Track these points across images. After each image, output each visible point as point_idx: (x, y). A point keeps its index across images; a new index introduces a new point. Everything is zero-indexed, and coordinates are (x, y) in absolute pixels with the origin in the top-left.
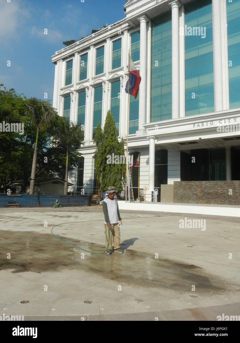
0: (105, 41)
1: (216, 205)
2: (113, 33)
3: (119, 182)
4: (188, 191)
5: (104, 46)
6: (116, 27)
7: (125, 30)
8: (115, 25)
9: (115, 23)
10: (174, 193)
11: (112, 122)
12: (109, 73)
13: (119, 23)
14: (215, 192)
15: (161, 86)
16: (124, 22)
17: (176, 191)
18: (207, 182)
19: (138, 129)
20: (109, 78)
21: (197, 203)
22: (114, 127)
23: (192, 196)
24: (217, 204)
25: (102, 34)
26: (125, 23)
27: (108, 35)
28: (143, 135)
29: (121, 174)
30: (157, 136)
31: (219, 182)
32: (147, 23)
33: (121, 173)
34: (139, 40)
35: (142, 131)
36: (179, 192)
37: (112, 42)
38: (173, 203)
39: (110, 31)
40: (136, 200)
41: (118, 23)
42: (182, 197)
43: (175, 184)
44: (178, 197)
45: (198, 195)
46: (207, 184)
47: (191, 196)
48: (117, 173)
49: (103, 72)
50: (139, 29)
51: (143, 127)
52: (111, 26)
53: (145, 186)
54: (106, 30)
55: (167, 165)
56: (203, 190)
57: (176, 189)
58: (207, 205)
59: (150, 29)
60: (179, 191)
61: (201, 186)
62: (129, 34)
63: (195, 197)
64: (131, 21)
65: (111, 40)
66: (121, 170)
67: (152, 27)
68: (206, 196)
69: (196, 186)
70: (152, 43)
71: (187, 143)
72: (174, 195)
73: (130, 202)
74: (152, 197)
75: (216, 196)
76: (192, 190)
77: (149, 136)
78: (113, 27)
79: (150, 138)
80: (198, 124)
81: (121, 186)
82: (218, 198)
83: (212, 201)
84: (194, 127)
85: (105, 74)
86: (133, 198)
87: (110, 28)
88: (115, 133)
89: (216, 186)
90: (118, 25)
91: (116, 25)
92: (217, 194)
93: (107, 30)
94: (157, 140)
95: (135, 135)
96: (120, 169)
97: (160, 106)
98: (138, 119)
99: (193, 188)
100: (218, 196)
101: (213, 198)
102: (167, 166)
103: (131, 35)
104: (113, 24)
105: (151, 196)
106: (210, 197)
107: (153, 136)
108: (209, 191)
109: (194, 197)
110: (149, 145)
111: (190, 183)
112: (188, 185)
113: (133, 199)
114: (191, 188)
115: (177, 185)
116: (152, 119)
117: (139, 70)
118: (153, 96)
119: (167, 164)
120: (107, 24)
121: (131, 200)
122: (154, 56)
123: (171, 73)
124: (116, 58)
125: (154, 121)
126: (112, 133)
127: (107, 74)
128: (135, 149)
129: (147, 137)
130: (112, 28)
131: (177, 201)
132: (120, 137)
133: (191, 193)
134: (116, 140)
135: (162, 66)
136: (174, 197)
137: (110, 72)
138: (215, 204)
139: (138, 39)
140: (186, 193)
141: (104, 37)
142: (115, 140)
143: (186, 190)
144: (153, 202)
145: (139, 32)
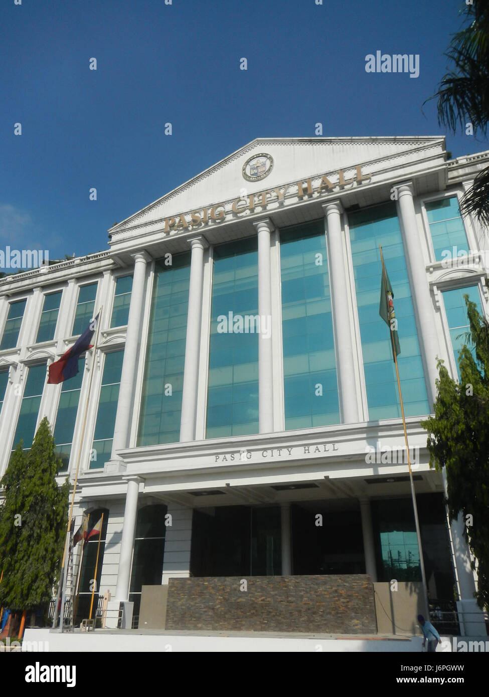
0: (64, 283)
1: (252, 632)
2: (82, 272)
3: (44, 580)
4: (198, 600)
5: (61, 291)
6: (91, 263)
7: (106, 270)
8: (88, 258)
9: (89, 256)
10: (168, 606)
11: (48, 442)
12: (65, 341)
13: (97, 257)
14: (251, 602)
15: (164, 375)
16: (106, 256)
17: (172, 600)
18: (235, 580)
19: (110, 458)
20: (63, 351)
21: (214, 629)
22: (51, 454)
23: (206, 611)
24: (255, 630)
25: (61, 271)
26: (108, 258)
27: (72, 274)
28: (119, 471)
29: (52, 561)
30: (145, 477)
31: (258, 580)
32: (148, 265)
33: (51, 559)
34: (131, 290)
35: (118, 463)
36: (180, 603)
37: (80, 286)
38: (163, 631)
39: (77, 267)
40: (79, 627)
41: (95, 257)
42: (183, 615)
43: (170, 585)
44: (175, 615)
45: (217, 609)
46: (236, 584)
47: (202, 612)
48: (44, 558)
49: (52, 339)
50: (131, 272)
51: (118, 456)
52: (81, 260)
53: (109, 591)
54: (71, 265)
55: (164, 539)
56: (227, 597)
57: (172, 596)
58: (232, 632)
59: (152, 274)
60: (178, 600)
61: (224, 589)
62: (112, 277)
63: (210, 613)
64: (119, 257)
65: (77, 283)
66: (53, 551)
67: (156, 272)
68: (232, 612)
69: (213, 588)
70: (153, 298)
71: (205, 492)
72: (167, 611)
73: (63, 632)
74: (119, 616)
75: (252, 611)
76: (205, 599)
77: (128, 476)
78: (85, 261)
79: (129, 480)
80: (224, 455)
81: (47, 591)
82: (256, 615)
83: (243, 623)
84: (216, 461)
85: (57, 342)
86: (72, 621)
87: (77, 261)
88: (52, 467)
89: (253, 589)
90: (94, 259)
91: (91, 260)
92: (254, 608)
93: (73, 264)
94: (143, 484)
95: (102, 472)
96: (50, 550)
97: (159, 414)
98: (113, 437)
99: (207, 594)
100: (256, 611)
101: (246, 617)
102: (163, 541)
103: (117, 280)
104: (85, 257)
105: (117, 614)
106: (241, 614)
107: (135, 475)
108: (239, 600)
109: (208, 615)
110: (126, 494)
111: (202, 583)
112: (198, 585)
113: (71, 624)
114: (203, 593)
115: (175, 587)
116: (143, 439)
117: (125, 343)
118: (147, 393)
119: (164, 536)
120: (74, 254)
121: (66, 626)
122: (156, 320)
123: (183, 355)
124: (83, 316)
125: (146, 445)
126: (45, 465)
127: (60, 343)
128: (99, 501)
129: (123, 478)
130: (82, 262)
131: (172, 626)
132: (70, 473)
133: (202, 605)
134: (52, 481)
135: (169, 340)
136: (167, 616)
137: (67, 340)
138: (250, 631)
139: (129, 289)
140: (192, 606)
141: (64, 276)
142: (49, 483)
143: (193, 599)
144: (120, 628)
145: (132, 276)
